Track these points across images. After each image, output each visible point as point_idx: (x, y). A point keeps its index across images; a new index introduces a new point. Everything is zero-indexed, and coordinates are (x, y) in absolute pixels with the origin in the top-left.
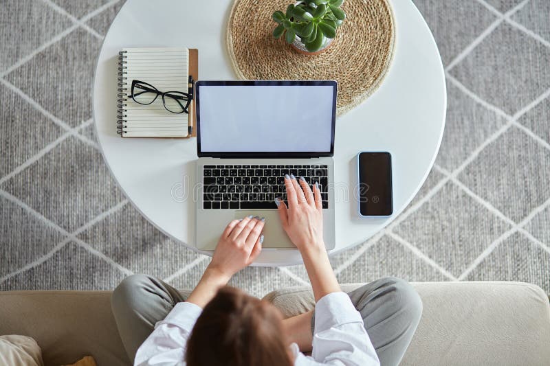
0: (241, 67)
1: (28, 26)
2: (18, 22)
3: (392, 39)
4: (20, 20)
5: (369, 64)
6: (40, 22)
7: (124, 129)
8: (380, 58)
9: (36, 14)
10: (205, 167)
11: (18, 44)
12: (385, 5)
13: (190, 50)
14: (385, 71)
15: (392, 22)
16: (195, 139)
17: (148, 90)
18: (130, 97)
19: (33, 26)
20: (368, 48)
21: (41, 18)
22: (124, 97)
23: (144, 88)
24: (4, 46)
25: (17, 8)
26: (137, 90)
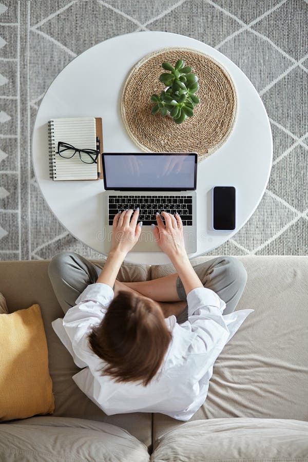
0: (132, 130)
1: (51, 66)
2: (44, 63)
3: (235, 107)
4: (45, 62)
5: (219, 125)
6: (60, 64)
7: (54, 176)
8: (227, 121)
9: (56, 57)
10: (110, 197)
11: (44, 79)
12: (229, 82)
13: (96, 118)
14: (230, 130)
15: (234, 95)
16: (103, 180)
17: (69, 148)
18: (57, 153)
19: (55, 66)
20: (218, 114)
21: (60, 60)
22: (53, 153)
23: (66, 147)
24: (34, 81)
25: (43, 53)
26: (61, 148)
